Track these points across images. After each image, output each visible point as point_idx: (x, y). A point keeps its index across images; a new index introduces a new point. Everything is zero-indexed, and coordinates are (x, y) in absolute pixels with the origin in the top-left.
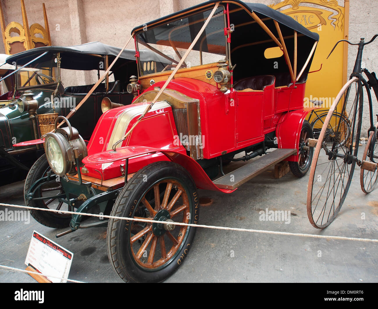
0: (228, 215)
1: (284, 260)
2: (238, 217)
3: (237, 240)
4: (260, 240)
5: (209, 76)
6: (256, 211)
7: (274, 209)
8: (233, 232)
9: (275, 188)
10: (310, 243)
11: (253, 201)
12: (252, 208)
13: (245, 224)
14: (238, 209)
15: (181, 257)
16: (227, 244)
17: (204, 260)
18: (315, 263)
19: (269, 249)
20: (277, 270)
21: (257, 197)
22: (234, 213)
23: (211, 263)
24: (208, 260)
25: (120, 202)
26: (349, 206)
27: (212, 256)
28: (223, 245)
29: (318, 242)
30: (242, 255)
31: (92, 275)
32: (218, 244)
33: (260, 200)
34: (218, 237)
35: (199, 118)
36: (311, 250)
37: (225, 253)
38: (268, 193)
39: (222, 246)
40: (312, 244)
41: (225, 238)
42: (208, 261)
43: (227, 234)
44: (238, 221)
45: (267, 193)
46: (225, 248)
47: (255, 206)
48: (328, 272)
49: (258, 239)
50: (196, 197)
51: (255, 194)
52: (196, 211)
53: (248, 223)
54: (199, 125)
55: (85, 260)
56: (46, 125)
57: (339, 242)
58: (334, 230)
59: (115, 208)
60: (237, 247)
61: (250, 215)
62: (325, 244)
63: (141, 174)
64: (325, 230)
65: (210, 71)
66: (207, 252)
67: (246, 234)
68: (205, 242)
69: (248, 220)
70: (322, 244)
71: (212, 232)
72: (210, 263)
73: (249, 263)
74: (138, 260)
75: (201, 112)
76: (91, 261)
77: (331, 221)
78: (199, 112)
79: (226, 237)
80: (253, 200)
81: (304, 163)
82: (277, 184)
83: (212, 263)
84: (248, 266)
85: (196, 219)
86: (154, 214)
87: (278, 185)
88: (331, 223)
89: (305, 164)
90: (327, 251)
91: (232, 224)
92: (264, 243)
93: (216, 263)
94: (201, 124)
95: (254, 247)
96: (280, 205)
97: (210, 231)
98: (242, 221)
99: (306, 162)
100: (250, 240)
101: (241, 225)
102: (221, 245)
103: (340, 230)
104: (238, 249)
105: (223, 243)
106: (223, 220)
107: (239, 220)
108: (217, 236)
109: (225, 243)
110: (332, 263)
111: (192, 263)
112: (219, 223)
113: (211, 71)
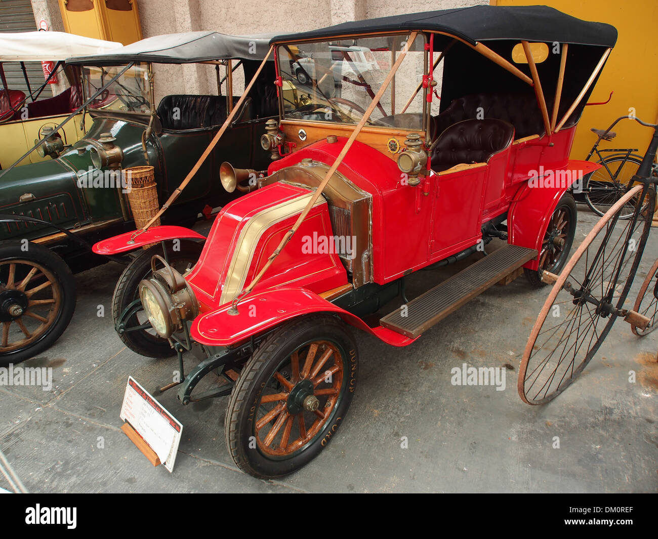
0: (408, 356)
1: (473, 453)
2: (422, 362)
3: (413, 408)
4: (446, 411)
5: (393, 148)
6: (453, 354)
7: (481, 351)
8: (410, 392)
9: (493, 306)
10: (519, 426)
11: (453, 332)
12: (448, 345)
13: (430, 377)
14: (426, 345)
15: (327, 435)
16: (397, 413)
17: (360, 439)
18: (517, 464)
19: (456, 429)
20: (459, 469)
21: (461, 323)
22: (418, 353)
23: (369, 445)
24: (366, 438)
25: (242, 386)
26: (603, 358)
27: (372, 432)
28: (392, 414)
29: (532, 427)
30: (414, 437)
31: (208, 447)
32: (384, 411)
33: (463, 331)
34: (386, 399)
35: (371, 223)
36: (517, 439)
37: (391, 429)
38: (479, 317)
39: (389, 416)
40: (521, 428)
41: (396, 401)
42: (364, 442)
43: (400, 394)
44: (421, 371)
45: (477, 317)
46: (393, 420)
47: (452, 343)
48: (530, 483)
49: (445, 408)
50: (353, 355)
51: (459, 317)
52: (352, 373)
53: (436, 377)
54: (370, 232)
55: (198, 419)
56: (136, 189)
57: (564, 430)
58: (563, 406)
59: (235, 393)
60: (410, 420)
61: (442, 361)
62: (541, 431)
63: (271, 346)
64: (549, 404)
65: (394, 140)
66: (366, 424)
67: (428, 398)
68: (365, 406)
69: (436, 370)
70: (538, 430)
71: (379, 387)
72: (367, 445)
73: (422, 452)
74: (266, 450)
75: (374, 213)
76: (206, 422)
77: (563, 389)
78: (370, 212)
79: (397, 399)
80: (452, 329)
81: (552, 262)
82: (500, 297)
83: (371, 445)
84: (420, 457)
85: (352, 384)
86: (290, 389)
87: (501, 299)
88: (562, 391)
89: (553, 265)
90: (540, 444)
91: (410, 376)
92: (452, 418)
93: (375, 446)
94: (374, 232)
95: (435, 423)
96: (493, 345)
97: (376, 386)
98: (427, 371)
99: (555, 261)
100: (431, 409)
101: (424, 378)
102: (388, 413)
103: (572, 406)
104: (411, 423)
105: (392, 412)
106: (398, 365)
107: (424, 368)
108: (385, 396)
109: (395, 411)
110: (541, 468)
111: (342, 442)
112: (391, 371)
113: (397, 142)
